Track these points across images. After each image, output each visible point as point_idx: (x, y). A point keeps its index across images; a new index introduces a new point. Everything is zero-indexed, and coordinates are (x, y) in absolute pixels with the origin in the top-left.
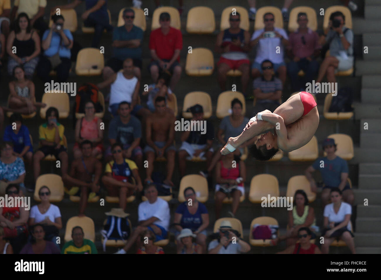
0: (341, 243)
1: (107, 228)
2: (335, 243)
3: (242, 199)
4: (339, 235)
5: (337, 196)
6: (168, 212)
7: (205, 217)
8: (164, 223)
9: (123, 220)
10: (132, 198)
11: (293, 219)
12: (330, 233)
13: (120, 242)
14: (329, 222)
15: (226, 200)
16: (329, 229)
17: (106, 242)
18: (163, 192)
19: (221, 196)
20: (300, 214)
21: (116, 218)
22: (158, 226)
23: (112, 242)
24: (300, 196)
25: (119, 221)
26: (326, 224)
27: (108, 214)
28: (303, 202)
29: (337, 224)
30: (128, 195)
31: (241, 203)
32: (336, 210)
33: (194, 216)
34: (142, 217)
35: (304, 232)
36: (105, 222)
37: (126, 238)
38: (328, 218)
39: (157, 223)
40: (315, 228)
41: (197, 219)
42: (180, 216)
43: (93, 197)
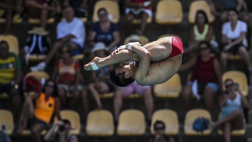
0: (237, 57)
1: (30, 44)
2: (232, 57)
3: (149, 20)
4: (235, 49)
5: (234, 15)
6: (83, 30)
7: (116, 34)
8: (80, 40)
9: (44, 38)
10: (51, 20)
11: (194, 36)
12: (228, 47)
13: (41, 57)
14: (227, 39)
15: (135, 21)
16: (227, 44)
17: (28, 57)
18: (79, 15)
19: (130, 17)
20: (201, 31)
21: (38, 36)
22: (74, 43)
23: (34, 57)
24: (201, 15)
25: (40, 39)
26: (224, 40)
27: (30, 32)
28: (202, 20)
29: (233, 40)
30: (49, 17)
31: (148, 25)
32: (233, 27)
33: (107, 34)
34: (60, 35)
35: (204, 46)
36: (28, 40)
37: (46, 53)
38: (226, 36)
39: (74, 40)
40: (214, 43)
41: (109, 37)
42: (93, 34)
43: (17, 19)
